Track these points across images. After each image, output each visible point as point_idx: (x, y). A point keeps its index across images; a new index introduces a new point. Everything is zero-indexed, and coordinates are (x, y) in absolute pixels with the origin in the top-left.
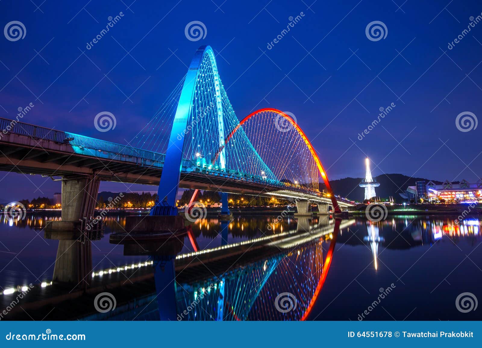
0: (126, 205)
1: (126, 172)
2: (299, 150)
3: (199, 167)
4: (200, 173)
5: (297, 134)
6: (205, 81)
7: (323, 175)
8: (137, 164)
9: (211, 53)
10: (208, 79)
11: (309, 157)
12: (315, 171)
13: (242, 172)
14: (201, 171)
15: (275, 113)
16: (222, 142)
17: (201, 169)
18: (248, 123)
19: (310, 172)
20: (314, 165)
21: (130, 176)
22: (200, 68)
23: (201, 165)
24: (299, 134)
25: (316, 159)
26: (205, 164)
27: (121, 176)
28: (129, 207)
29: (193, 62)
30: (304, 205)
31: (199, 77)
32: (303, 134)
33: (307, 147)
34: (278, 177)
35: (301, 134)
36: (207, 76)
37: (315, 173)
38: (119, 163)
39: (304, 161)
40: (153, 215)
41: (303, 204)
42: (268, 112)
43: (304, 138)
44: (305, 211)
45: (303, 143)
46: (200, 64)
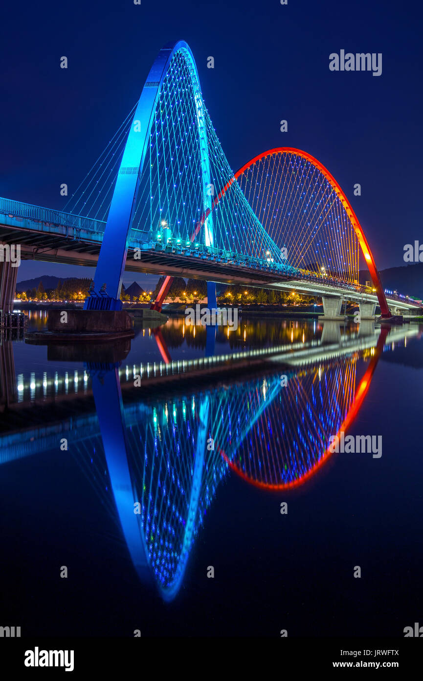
1: (55, 247)
2: (331, 217)
3: (160, 242)
4: (163, 252)
5: (330, 191)
6: (173, 103)
7: (368, 258)
8: (66, 237)
9: (188, 53)
10: (178, 101)
11: (347, 229)
12: (354, 252)
13: (231, 251)
14: (163, 248)
15: (295, 155)
16: (207, 204)
17: (163, 245)
18: (250, 174)
19: (346, 255)
20: (354, 242)
21: (61, 253)
22: (165, 81)
23: (164, 240)
24: (334, 192)
25: (358, 231)
26: (170, 238)
27: (48, 253)
29: (152, 72)
30: (335, 305)
31: (162, 97)
32: (339, 192)
33: (346, 212)
34: (290, 262)
35: (337, 190)
36: (177, 95)
37: (354, 254)
38: (40, 235)
39: (337, 235)
40: (88, 309)
41: (333, 302)
42: (290, 154)
43: (341, 197)
44: (335, 314)
45: (339, 206)
46: (163, 74)
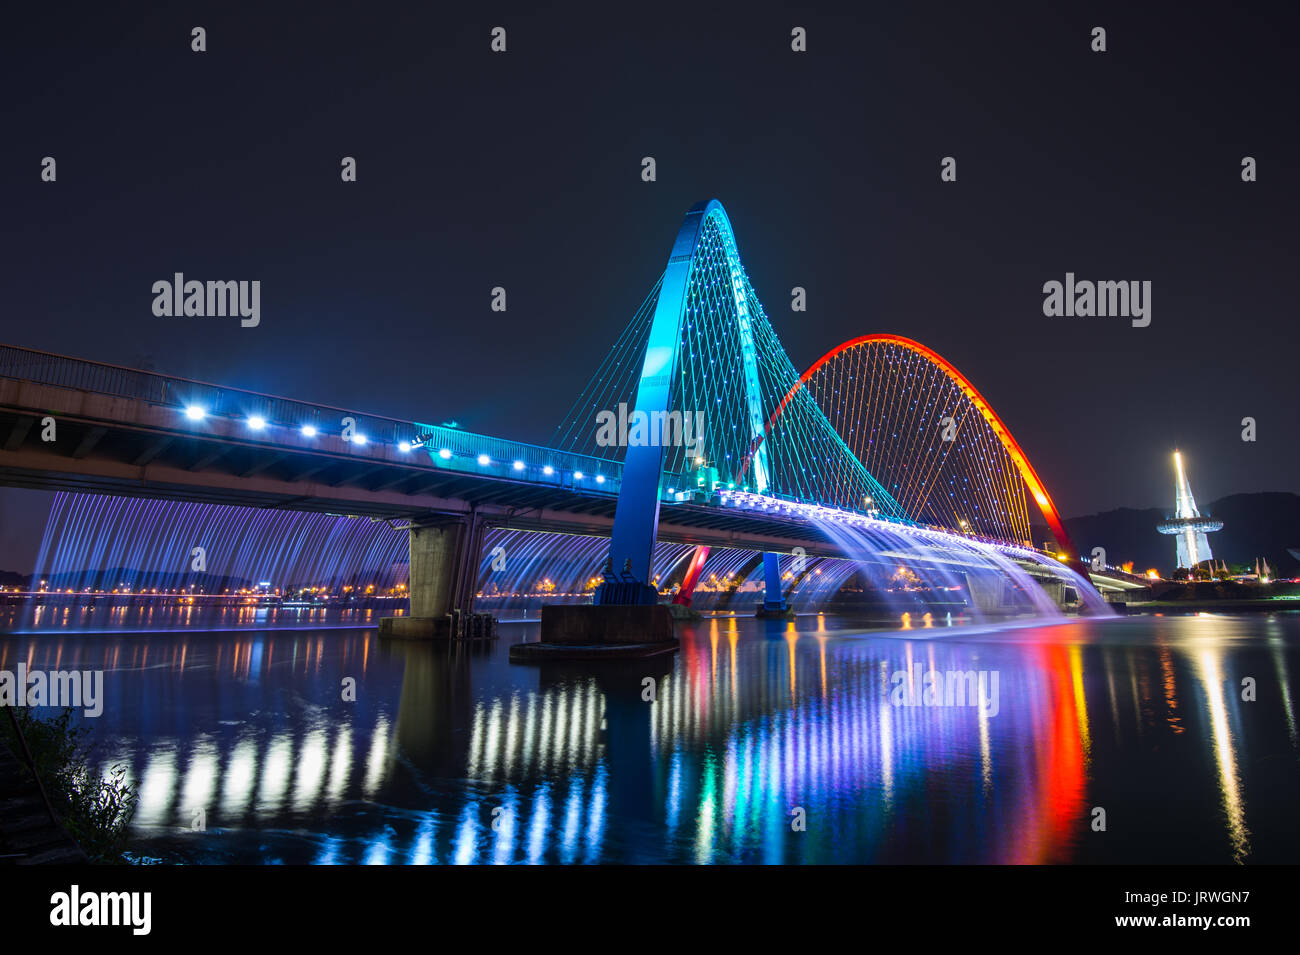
0: (540, 587)
1: (539, 506)
2: (967, 437)
3: (703, 488)
4: (706, 504)
5: (959, 396)
6: (709, 284)
7: (1043, 501)
8: (560, 488)
9: (722, 215)
10: (716, 280)
11: (997, 455)
12: (1016, 493)
13: (812, 498)
14: (707, 500)
15: (892, 345)
16: (758, 428)
17: (707, 493)
18: (822, 377)
19: (1002, 497)
20: (1012, 476)
21: (547, 514)
22: (697, 255)
23: (708, 484)
24: (965, 395)
25: (1017, 457)
26: (718, 482)
27: (527, 515)
28: (548, 592)
29: (678, 243)
31: (693, 276)
32: (974, 395)
33: (990, 428)
34: (910, 512)
35: (970, 393)
36: (713, 272)
37: (1017, 497)
38: (524, 486)
39: (981, 466)
40: (601, 602)
42: (884, 344)
43: (979, 404)
45: (977, 418)
46: (694, 246)
